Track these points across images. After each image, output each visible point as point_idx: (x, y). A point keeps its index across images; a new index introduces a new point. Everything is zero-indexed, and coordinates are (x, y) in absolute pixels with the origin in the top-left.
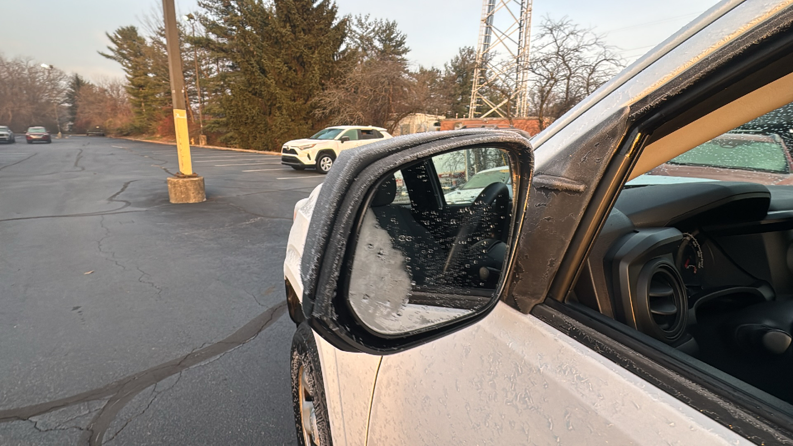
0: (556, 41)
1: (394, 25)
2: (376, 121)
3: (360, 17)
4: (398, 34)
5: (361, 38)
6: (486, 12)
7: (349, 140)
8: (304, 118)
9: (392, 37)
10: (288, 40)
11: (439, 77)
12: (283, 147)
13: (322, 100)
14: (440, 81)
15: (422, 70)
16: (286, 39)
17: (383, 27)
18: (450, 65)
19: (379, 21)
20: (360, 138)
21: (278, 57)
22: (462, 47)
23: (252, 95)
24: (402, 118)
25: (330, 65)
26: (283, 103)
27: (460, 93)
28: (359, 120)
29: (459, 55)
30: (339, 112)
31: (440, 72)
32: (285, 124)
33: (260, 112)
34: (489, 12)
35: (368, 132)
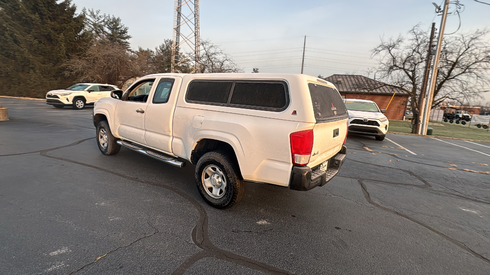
0: (205, 49)
1: (118, 19)
2: (110, 81)
3: (93, 11)
4: (122, 26)
5: (94, 25)
6: (176, 25)
7: (94, 91)
8: (54, 76)
9: (118, 27)
10: (37, 24)
11: (153, 55)
12: (48, 94)
13: (68, 65)
14: (154, 58)
15: (140, 49)
16: (36, 23)
17: (111, 20)
18: (159, 49)
19: (107, 15)
20: (101, 91)
21: (29, 33)
22: (166, 39)
23: (6, 57)
24: (127, 80)
25: (73, 43)
26: (35, 65)
27: (167, 66)
28: (98, 80)
29: (164, 44)
30: (82, 73)
31: (153, 52)
32: (38, 79)
33: (14, 69)
34: (178, 25)
35: (105, 87)
